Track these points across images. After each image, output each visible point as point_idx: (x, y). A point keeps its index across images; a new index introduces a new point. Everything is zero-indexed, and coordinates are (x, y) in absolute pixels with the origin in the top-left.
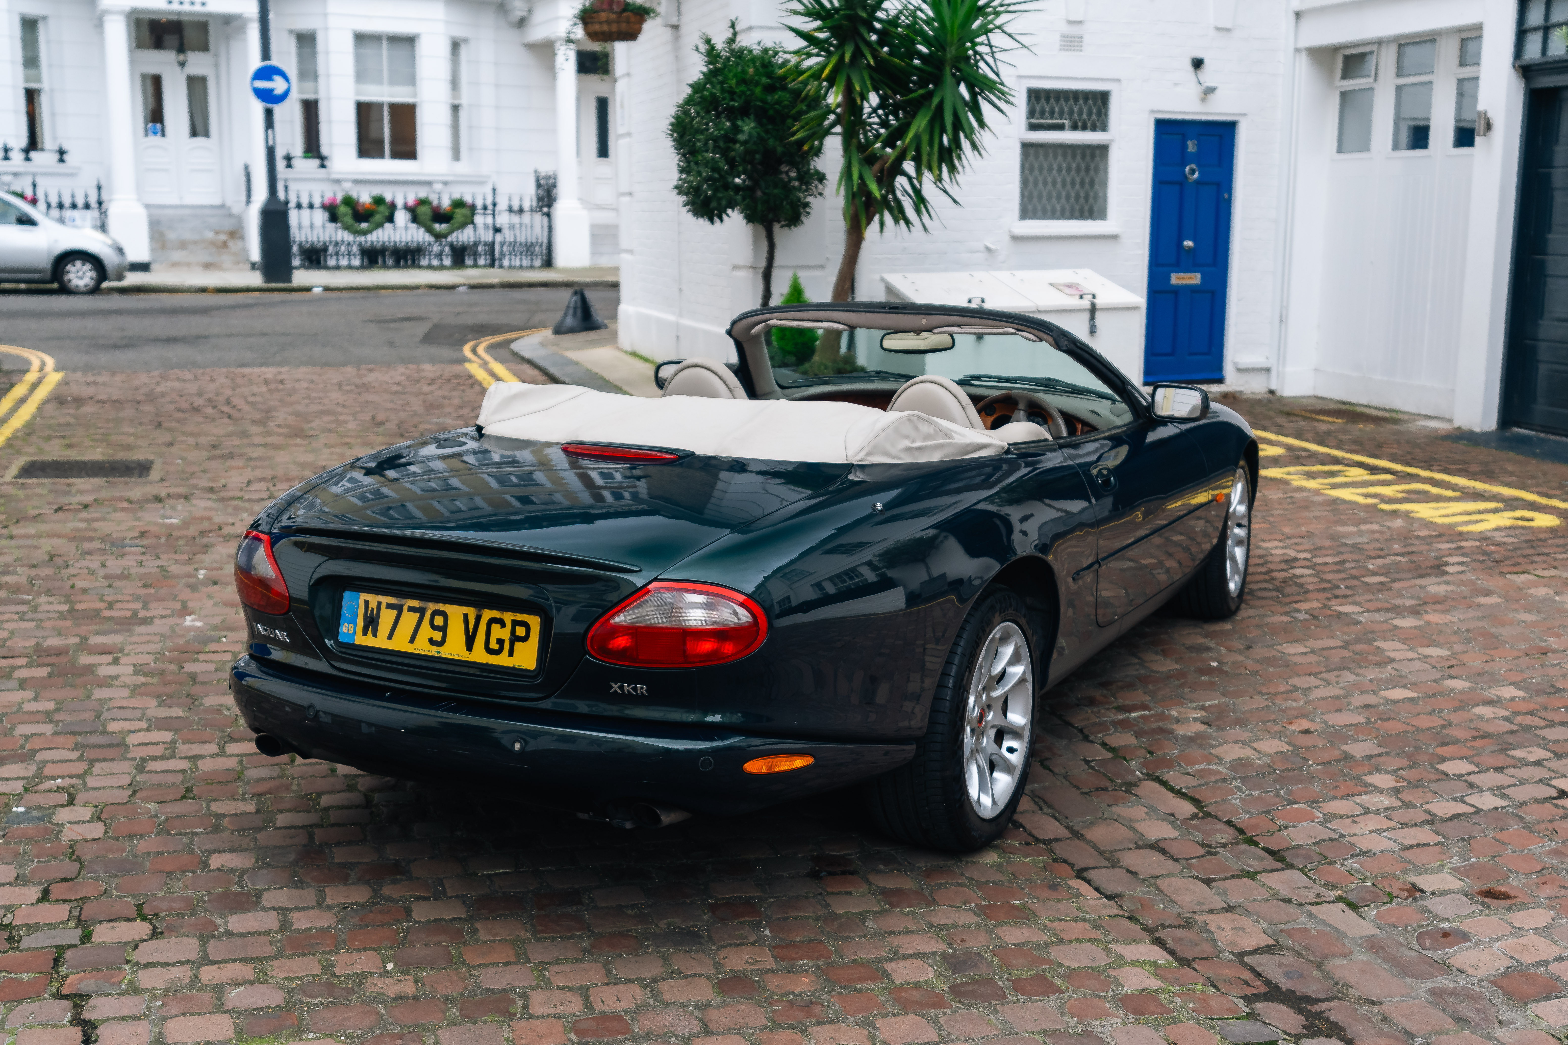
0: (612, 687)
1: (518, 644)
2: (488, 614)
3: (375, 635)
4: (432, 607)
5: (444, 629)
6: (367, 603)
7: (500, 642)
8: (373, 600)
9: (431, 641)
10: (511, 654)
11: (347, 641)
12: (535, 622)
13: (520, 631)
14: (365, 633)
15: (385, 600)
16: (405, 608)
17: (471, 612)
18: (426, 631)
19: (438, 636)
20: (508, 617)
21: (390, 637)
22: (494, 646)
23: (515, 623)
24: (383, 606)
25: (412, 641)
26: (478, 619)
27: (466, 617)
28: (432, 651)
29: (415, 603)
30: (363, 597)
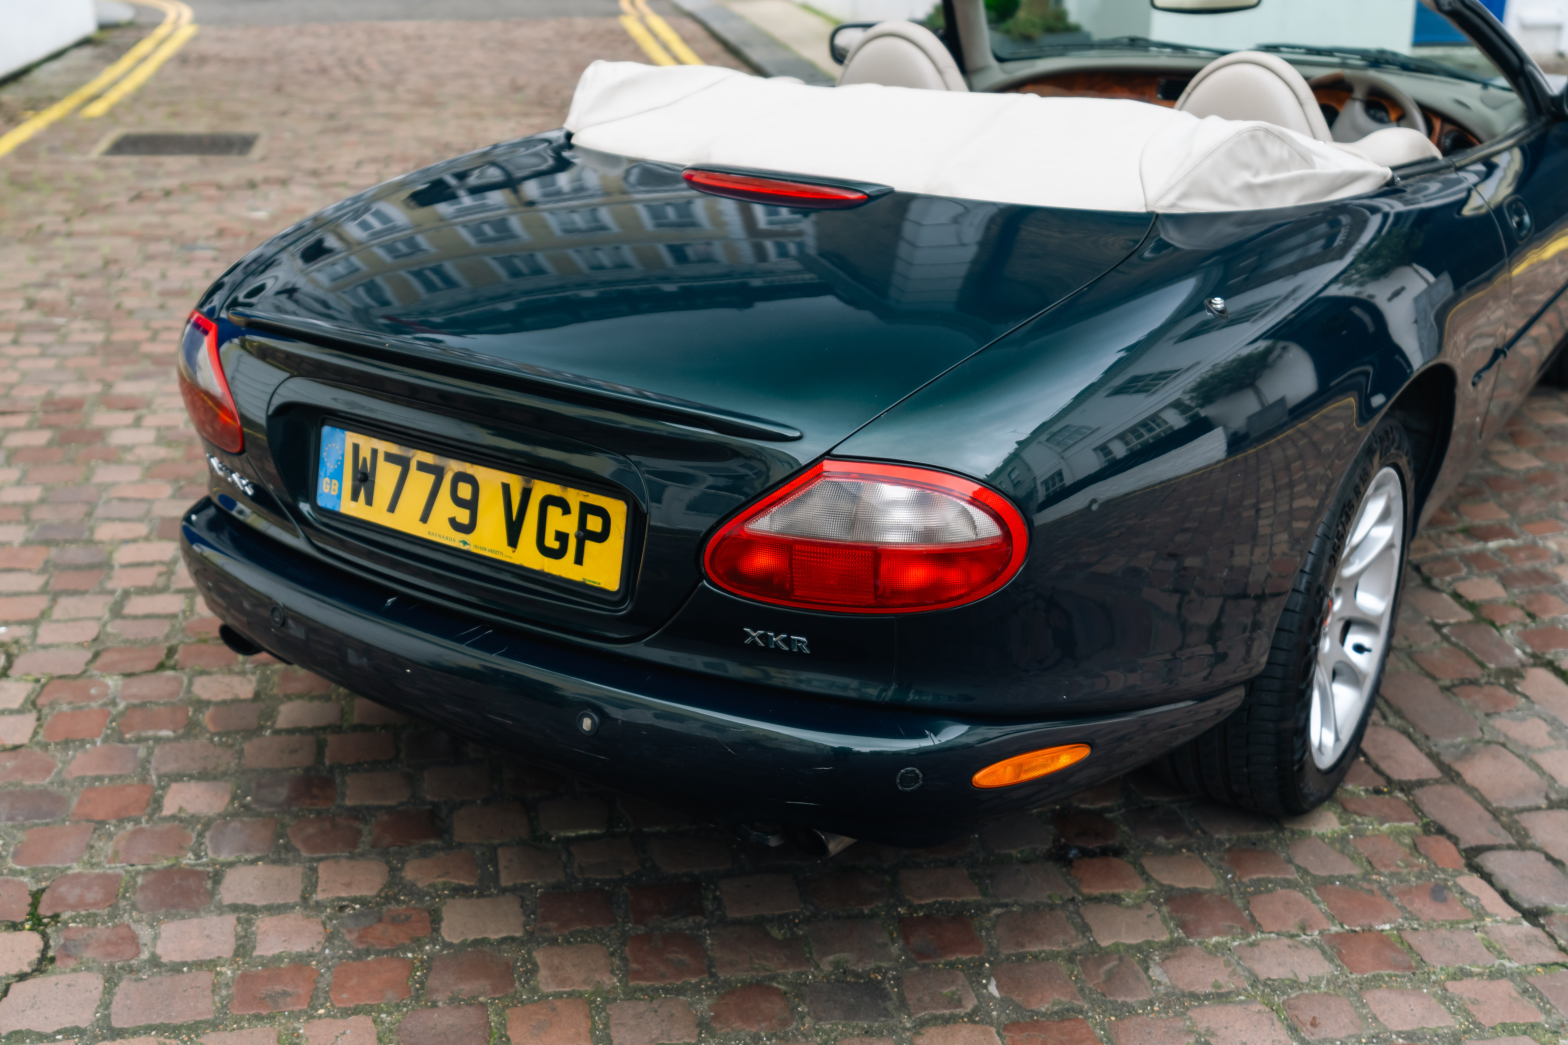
0: (748, 635)
1: (590, 545)
2: (542, 489)
3: (369, 502)
4: (454, 466)
5: (472, 505)
6: (356, 448)
7: (562, 537)
8: (367, 444)
9: (453, 523)
10: (579, 560)
11: (329, 506)
12: (617, 510)
13: (594, 524)
14: (355, 497)
15: (384, 447)
16: (413, 465)
17: (516, 482)
18: (445, 507)
19: (463, 516)
20: (575, 497)
21: (392, 508)
22: (551, 542)
23: (586, 509)
24: (381, 457)
25: (424, 518)
26: (526, 494)
27: (506, 488)
28: (454, 539)
29: (428, 458)
30: (351, 438)
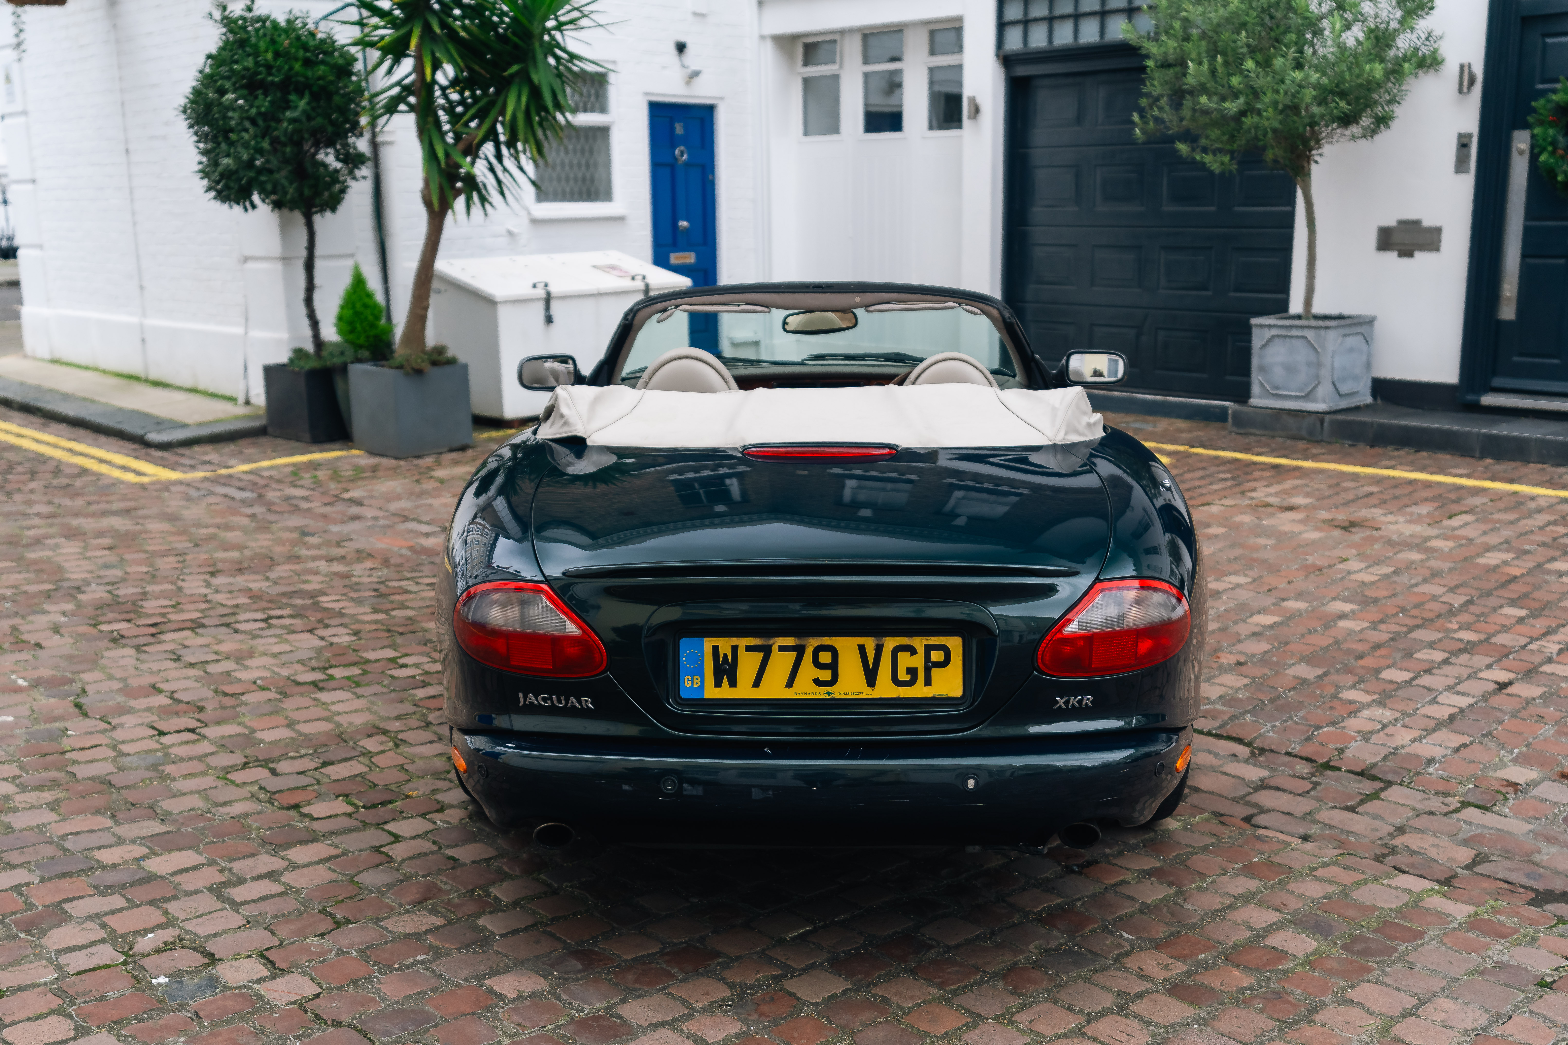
0: (1057, 702)
1: (935, 672)
2: (890, 643)
3: (733, 683)
4: (812, 643)
5: (833, 666)
6: (716, 649)
7: (912, 671)
8: (725, 645)
9: (818, 682)
10: (928, 683)
11: (692, 696)
12: (955, 644)
13: (937, 656)
14: (718, 684)
15: (742, 642)
16: (775, 648)
17: (870, 644)
18: (808, 671)
19: (826, 675)
20: (919, 643)
21: (757, 684)
22: (903, 676)
23: (929, 649)
24: (741, 651)
25: (790, 684)
26: (879, 649)
27: (862, 649)
28: (821, 693)
29: (788, 641)
30: (709, 643)
